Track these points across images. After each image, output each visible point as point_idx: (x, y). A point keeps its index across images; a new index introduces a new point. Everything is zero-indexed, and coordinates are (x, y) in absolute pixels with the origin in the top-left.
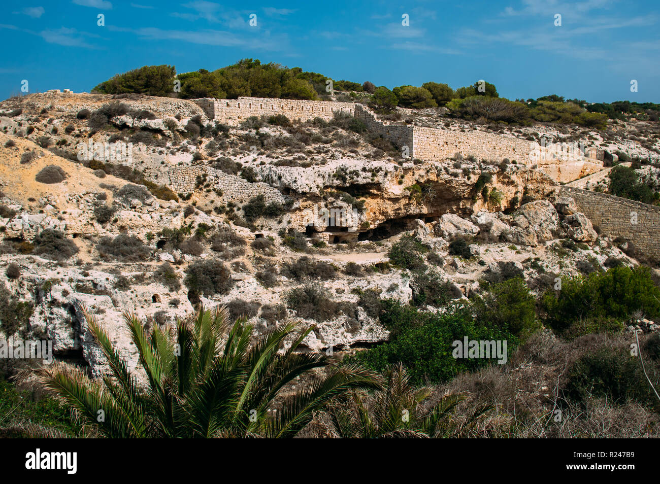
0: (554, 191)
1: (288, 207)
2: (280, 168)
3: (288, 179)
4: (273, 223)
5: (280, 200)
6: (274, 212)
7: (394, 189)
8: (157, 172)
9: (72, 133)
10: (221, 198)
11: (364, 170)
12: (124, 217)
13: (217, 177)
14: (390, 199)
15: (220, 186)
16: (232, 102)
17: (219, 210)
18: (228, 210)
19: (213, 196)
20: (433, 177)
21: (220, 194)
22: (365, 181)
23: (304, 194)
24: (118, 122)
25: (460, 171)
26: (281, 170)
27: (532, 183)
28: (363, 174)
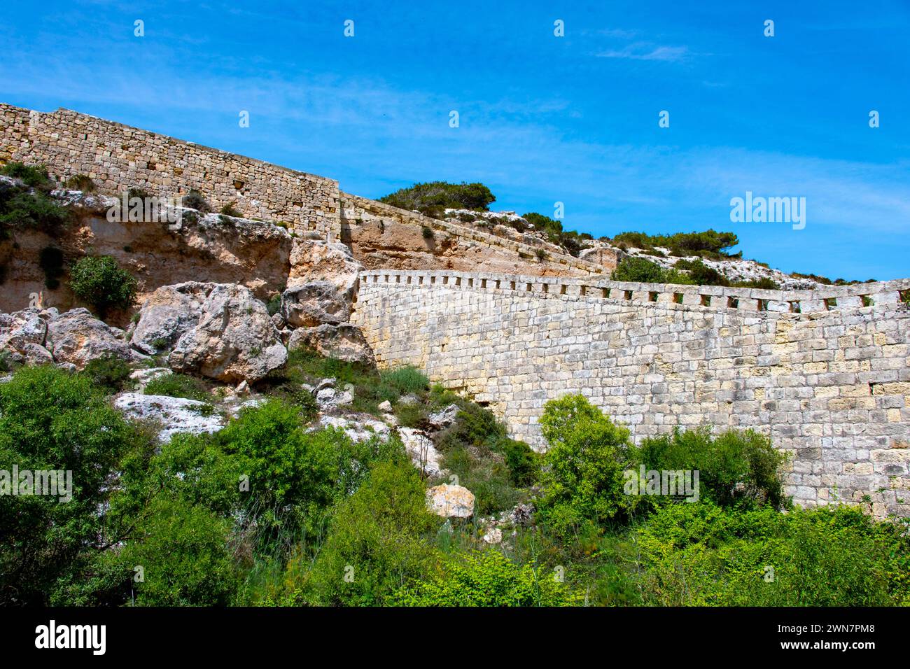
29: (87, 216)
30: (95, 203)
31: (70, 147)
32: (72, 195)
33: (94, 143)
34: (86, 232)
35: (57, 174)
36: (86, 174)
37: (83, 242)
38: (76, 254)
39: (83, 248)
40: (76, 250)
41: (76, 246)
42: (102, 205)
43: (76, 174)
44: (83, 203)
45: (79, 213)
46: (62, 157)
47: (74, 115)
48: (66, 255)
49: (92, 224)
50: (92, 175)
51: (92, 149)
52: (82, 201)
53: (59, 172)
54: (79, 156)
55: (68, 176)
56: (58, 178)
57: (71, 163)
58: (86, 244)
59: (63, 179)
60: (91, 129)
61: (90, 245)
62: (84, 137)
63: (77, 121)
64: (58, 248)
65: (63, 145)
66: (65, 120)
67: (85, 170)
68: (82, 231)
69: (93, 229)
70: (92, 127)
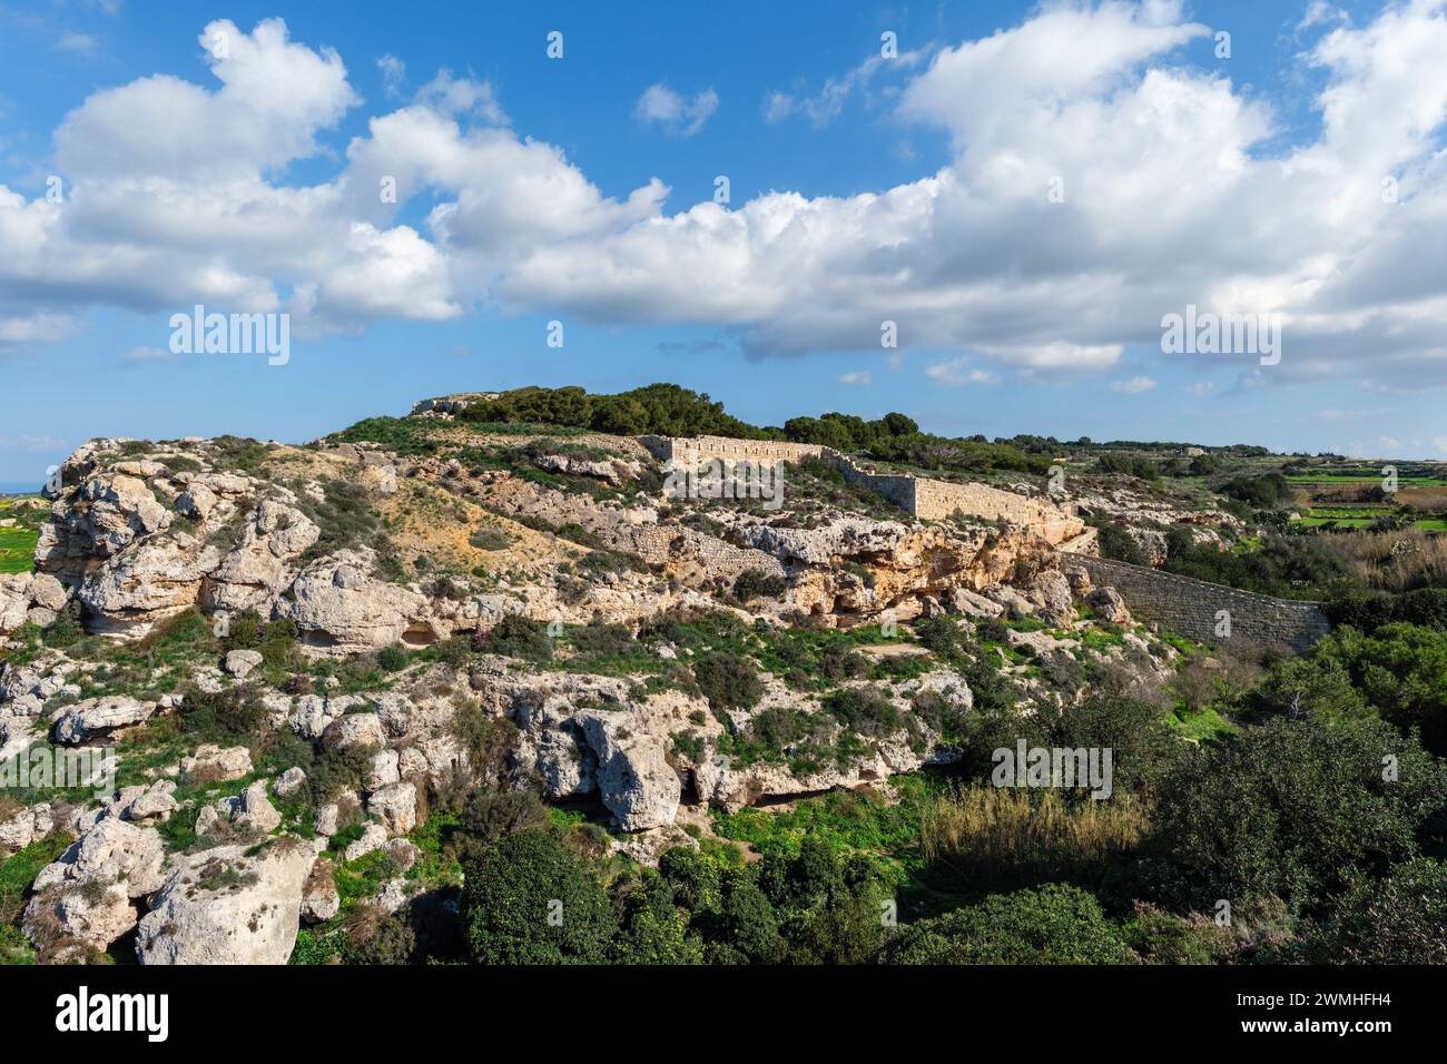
0: (1054, 557)
1: (791, 582)
2: (780, 530)
3: (792, 546)
4: (773, 604)
5: (781, 573)
6: (774, 589)
7: (905, 557)
8: (614, 533)
9: (480, 478)
10: (704, 569)
11: (875, 532)
12: (599, 597)
13: (697, 541)
14: (901, 570)
15: (703, 554)
16: (691, 442)
17: (703, 587)
18: (714, 586)
19: (693, 566)
20: (940, 542)
21: (702, 563)
22: (877, 548)
23: (813, 564)
24: (546, 465)
25: (967, 534)
26: (782, 533)
27: (1026, 548)
28: (874, 539)
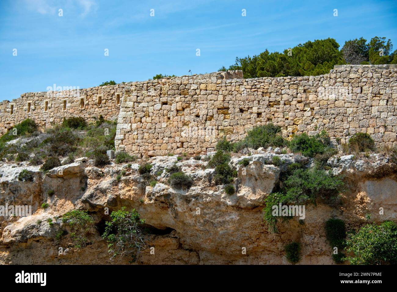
29: (360, 180)
30: (365, 166)
31: (346, 105)
32: (343, 162)
33: (369, 94)
34: (362, 199)
35: (338, 137)
36: (363, 131)
37: (362, 209)
38: (356, 222)
39: (363, 215)
40: (357, 218)
41: (356, 214)
42: (372, 167)
43: (354, 132)
44: (354, 168)
45: (353, 178)
46: (340, 118)
47: (348, 69)
48: (349, 224)
49: (367, 188)
50: (370, 131)
51: (367, 102)
52: (352, 166)
53: (339, 135)
54: (356, 113)
55: (348, 137)
56: (338, 141)
57: (349, 123)
58: (365, 212)
59: (343, 141)
60: (365, 80)
61: (368, 212)
62: (359, 90)
63: (352, 75)
64: (340, 218)
65: (341, 104)
66: (340, 77)
67: (363, 126)
68: (359, 197)
69: (369, 194)
70: (366, 77)
